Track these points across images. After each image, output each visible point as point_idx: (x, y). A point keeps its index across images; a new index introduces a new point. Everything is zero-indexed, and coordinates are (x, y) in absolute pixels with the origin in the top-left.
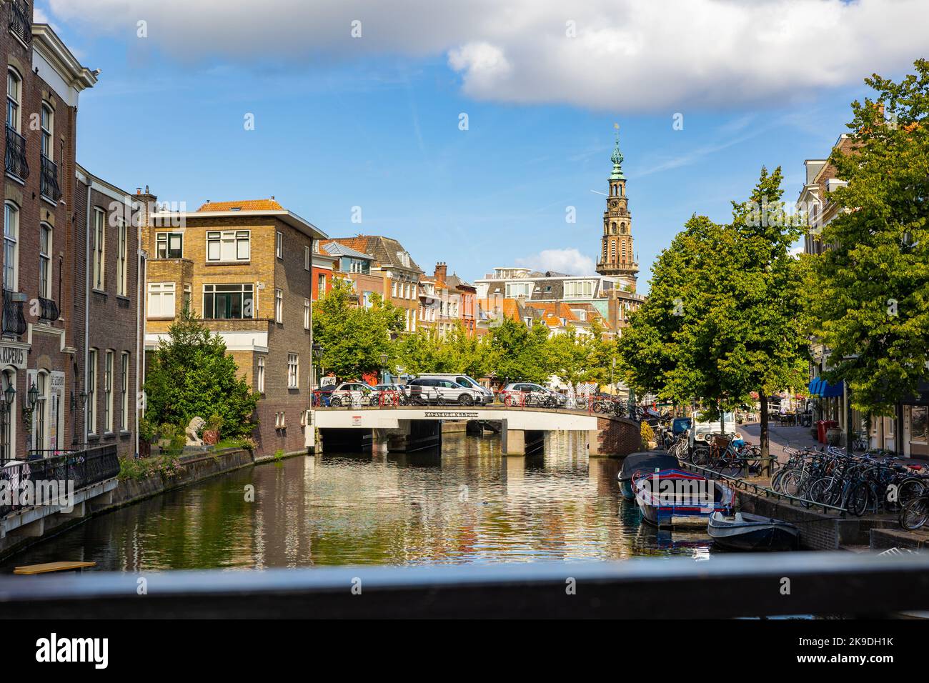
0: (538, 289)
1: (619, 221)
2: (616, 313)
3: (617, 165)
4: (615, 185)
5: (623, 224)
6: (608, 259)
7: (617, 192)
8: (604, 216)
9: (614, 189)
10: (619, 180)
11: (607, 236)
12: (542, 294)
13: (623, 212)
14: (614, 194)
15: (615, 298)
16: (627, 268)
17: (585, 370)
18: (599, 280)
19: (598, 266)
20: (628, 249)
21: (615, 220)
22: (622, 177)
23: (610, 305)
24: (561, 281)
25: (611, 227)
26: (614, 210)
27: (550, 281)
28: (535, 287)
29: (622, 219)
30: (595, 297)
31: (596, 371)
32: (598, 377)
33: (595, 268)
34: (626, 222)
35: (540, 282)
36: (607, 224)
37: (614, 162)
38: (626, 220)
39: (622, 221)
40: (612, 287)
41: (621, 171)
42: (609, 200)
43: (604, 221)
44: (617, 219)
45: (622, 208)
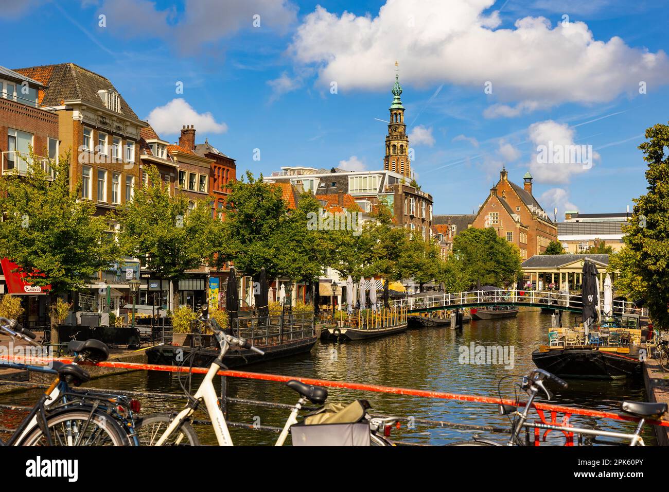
0: (323, 185)
1: (398, 143)
2: (402, 208)
3: (397, 97)
4: (395, 114)
5: (402, 146)
7: (396, 119)
8: (385, 139)
9: (394, 117)
10: (399, 109)
11: (388, 156)
12: (327, 190)
13: (402, 136)
14: (394, 121)
15: (400, 192)
17: (370, 263)
18: (384, 174)
20: (406, 168)
21: (395, 142)
22: (401, 106)
23: (395, 198)
24: (346, 176)
25: (391, 149)
26: (394, 134)
27: (335, 176)
28: (320, 183)
29: (401, 141)
30: (380, 191)
31: (385, 263)
32: (387, 271)
34: (404, 144)
35: (326, 178)
36: (388, 146)
37: (394, 94)
38: (404, 143)
39: (400, 144)
40: (397, 182)
41: (400, 102)
42: (390, 126)
43: (386, 144)
44: (397, 141)
45: (401, 133)
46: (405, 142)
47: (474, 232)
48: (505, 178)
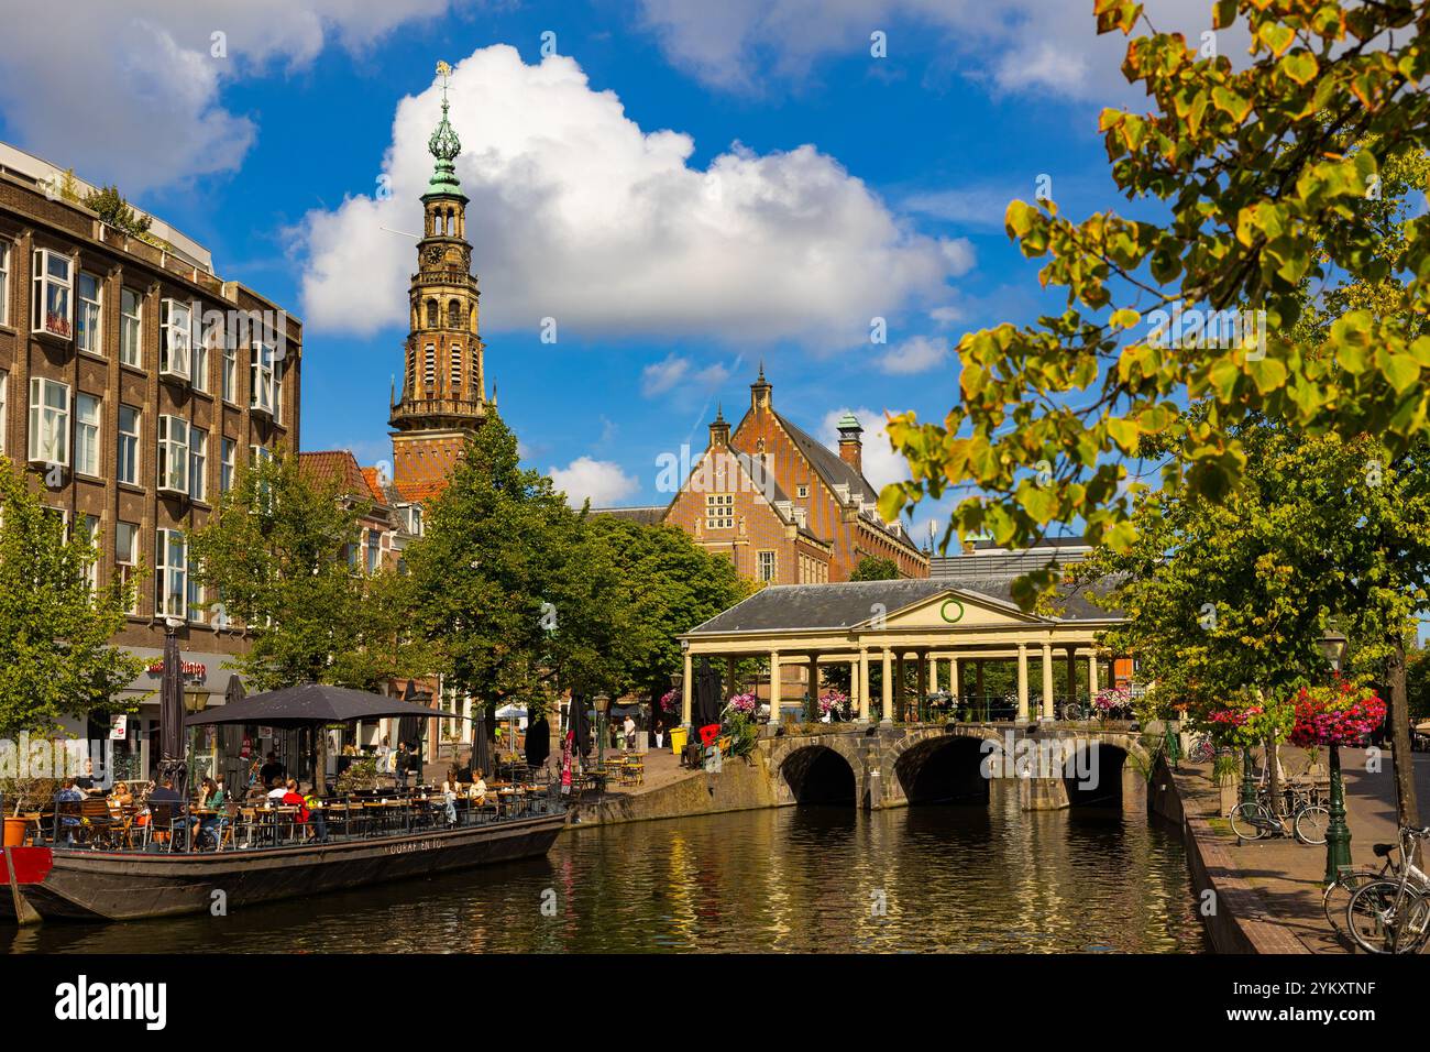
1: (442, 296)
3: (441, 161)
4: (438, 210)
5: (454, 303)
6: (417, 390)
7: (441, 227)
8: (410, 285)
9: (435, 218)
10: (448, 197)
11: (416, 334)
13: (458, 276)
14: (435, 232)
16: (464, 411)
19: (395, 408)
20: (468, 368)
21: (434, 293)
22: (455, 190)
25: (424, 310)
26: (434, 269)
29: (454, 291)
33: (387, 415)
34: (462, 300)
36: (415, 305)
37: (434, 152)
38: (463, 296)
39: (449, 298)
41: (452, 176)
42: (421, 246)
43: (412, 300)
44: (439, 289)
45: (452, 266)
46: (466, 292)
47: (611, 529)
48: (765, 403)
